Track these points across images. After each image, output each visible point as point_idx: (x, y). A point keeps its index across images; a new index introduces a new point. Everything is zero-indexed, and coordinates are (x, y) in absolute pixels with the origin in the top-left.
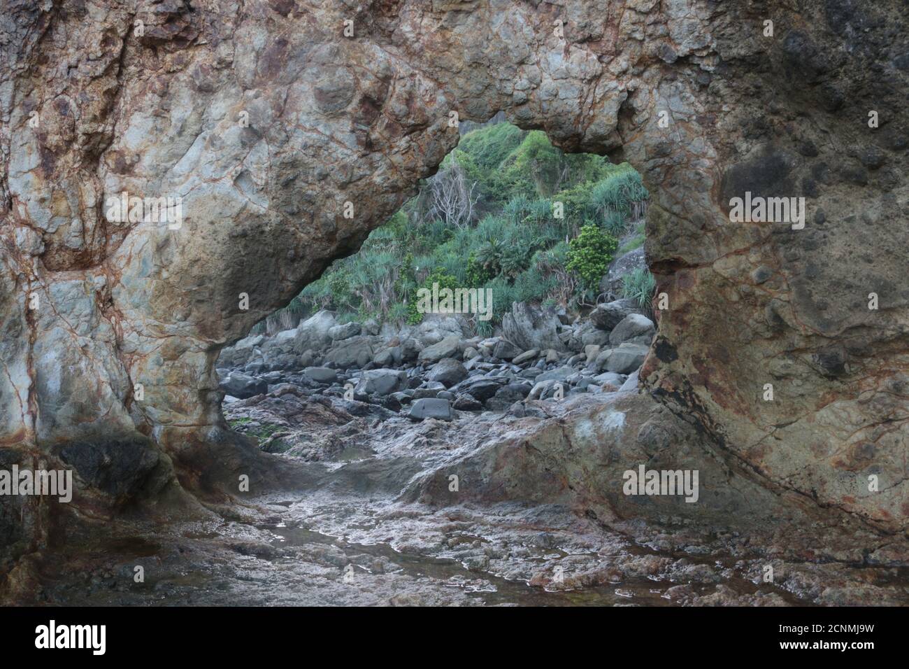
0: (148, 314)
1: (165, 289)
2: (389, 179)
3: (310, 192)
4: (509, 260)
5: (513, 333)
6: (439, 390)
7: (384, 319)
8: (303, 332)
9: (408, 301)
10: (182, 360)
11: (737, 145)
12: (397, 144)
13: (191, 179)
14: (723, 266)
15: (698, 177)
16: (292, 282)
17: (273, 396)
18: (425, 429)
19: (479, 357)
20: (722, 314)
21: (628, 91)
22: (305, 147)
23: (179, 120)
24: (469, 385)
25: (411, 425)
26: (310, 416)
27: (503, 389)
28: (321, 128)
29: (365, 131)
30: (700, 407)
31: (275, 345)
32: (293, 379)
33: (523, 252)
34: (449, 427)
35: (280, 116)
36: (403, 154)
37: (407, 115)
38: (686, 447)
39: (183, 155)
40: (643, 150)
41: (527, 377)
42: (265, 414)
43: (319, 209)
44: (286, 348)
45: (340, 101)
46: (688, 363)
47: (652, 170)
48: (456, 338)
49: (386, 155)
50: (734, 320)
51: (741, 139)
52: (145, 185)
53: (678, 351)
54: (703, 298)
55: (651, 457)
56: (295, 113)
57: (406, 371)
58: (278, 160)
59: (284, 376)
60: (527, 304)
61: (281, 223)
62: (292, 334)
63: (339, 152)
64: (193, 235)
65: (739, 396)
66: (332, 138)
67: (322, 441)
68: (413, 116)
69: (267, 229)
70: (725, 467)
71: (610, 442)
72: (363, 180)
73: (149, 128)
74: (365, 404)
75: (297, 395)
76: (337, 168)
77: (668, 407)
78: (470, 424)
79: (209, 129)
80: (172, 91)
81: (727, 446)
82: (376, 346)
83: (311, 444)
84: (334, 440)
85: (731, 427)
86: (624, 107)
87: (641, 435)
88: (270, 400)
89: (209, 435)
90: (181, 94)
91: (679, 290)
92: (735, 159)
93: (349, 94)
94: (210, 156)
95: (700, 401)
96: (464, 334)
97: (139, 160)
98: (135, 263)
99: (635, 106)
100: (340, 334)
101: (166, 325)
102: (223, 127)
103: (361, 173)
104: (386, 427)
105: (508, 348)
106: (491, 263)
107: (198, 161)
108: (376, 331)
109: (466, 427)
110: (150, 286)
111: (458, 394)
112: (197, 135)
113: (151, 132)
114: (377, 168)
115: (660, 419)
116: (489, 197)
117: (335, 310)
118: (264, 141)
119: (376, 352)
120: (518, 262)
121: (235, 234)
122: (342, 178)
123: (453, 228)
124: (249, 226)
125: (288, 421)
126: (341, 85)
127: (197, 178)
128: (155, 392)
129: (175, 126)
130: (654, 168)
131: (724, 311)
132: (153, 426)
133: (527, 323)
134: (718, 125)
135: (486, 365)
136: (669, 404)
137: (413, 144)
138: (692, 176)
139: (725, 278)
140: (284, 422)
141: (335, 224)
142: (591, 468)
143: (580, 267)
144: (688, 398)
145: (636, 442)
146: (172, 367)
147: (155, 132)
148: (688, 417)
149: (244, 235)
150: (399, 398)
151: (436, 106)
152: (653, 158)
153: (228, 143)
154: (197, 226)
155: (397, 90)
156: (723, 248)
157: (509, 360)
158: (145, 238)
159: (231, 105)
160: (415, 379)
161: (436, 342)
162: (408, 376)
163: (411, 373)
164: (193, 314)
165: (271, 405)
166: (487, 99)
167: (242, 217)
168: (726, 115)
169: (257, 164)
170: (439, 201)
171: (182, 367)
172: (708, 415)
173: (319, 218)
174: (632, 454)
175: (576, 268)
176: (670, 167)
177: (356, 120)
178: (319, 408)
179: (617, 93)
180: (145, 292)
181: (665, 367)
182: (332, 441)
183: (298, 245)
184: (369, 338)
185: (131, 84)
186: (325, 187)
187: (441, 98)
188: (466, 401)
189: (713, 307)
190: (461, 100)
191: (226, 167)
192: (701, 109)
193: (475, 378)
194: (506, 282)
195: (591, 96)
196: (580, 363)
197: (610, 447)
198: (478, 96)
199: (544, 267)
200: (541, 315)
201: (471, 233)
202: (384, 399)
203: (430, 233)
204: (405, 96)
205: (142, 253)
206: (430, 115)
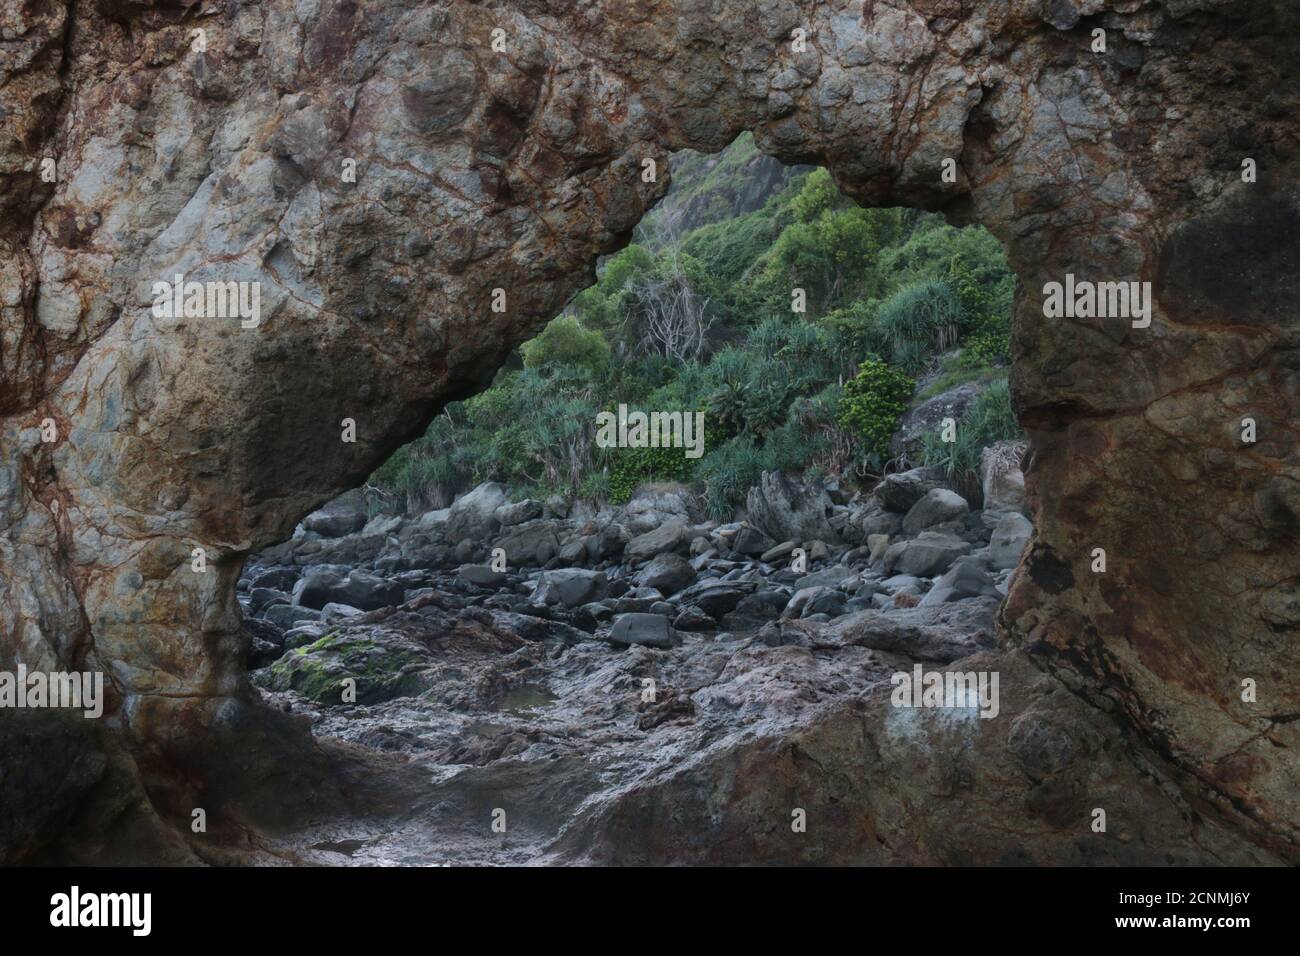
0: (117, 496)
1: (144, 454)
2: (541, 255)
3: (397, 279)
4: (755, 410)
5: (762, 516)
6: (653, 600)
7: (575, 495)
8: (459, 512)
9: (610, 469)
10: (176, 579)
11: (1194, 182)
12: (557, 190)
13: (187, 255)
14: (1167, 413)
15: (1114, 248)
16: (368, 442)
17: (407, 609)
18: (630, 663)
19: (712, 552)
20: (1160, 504)
21: (984, 88)
22: (388, 195)
23: (168, 151)
24: (698, 593)
25: (610, 656)
26: (461, 640)
27: (748, 599)
28: (416, 162)
29: (495, 167)
30: (1118, 679)
31: (418, 531)
32: (442, 581)
33: (778, 398)
34: (665, 660)
35: (342, 140)
36: (566, 210)
37: (574, 137)
38: (1105, 764)
39: (175, 215)
40: (1009, 201)
41: (782, 582)
42: (393, 636)
43: (414, 309)
44: (435, 536)
45: (451, 110)
46: (1094, 594)
47: (1027, 235)
48: (679, 523)
49: (535, 211)
50: (1185, 516)
51: (1203, 171)
52: (109, 267)
53: (1073, 571)
54: (1123, 474)
55: (1038, 782)
56: (369, 135)
57: (606, 571)
58: (337, 220)
59: (429, 577)
60: (783, 476)
61: (346, 335)
62: (443, 515)
63: (451, 205)
64: (189, 355)
65: (1192, 657)
66: (436, 180)
67: (476, 679)
68: (584, 139)
69: (322, 345)
70: (1184, 804)
71: (956, 750)
72: (495, 257)
73: (117, 166)
74: (544, 622)
75: (443, 607)
76: (446, 234)
77: (1059, 678)
78: (698, 656)
79: (221, 167)
80: (156, 100)
81: (1176, 754)
82: (562, 534)
83: (459, 683)
84: (493, 677)
85: (1179, 718)
86: (974, 120)
87: (1015, 738)
88: (402, 615)
89: (220, 713)
90: (173, 105)
91: (1076, 458)
92: (1190, 211)
93: (467, 97)
94: (220, 213)
95: (1118, 666)
96: (691, 517)
97: (100, 223)
98: (95, 405)
99: (995, 115)
100: (512, 517)
101: (147, 517)
102: (244, 163)
103: (490, 244)
104: (572, 658)
105: (755, 538)
106: (730, 415)
107: (201, 225)
108: (563, 513)
109: (691, 660)
110: (119, 446)
111: (682, 607)
112: (201, 179)
113: (120, 174)
114: (519, 235)
115: (1048, 706)
116: (728, 320)
117: (505, 482)
118: (313, 185)
119: (563, 543)
120: (769, 414)
121: (264, 355)
122: (455, 253)
123: (676, 364)
124: (290, 339)
125: (428, 646)
126: (452, 82)
127: (198, 254)
128: (127, 636)
129: (162, 162)
130: (1030, 231)
131: (1166, 498)
132: (125, 696)
133: (783, 502)
134: (1157, 147)
135: (724, 563)
136: (1062, 672)
137: (586, 191)
138: (1102, 246)
139: (1170, 436)
140: (422, 648)
141: (443, 339)
142: (918, 802)
143: (860, 421)
144: (1097, 660)
145: (1007, 751)
146: (158, 592)
147: (128, 174)
148: (1099, 699)
149: (280, 356)
150: (594, 612)
151: (627, 122)
152: (1029, 213)
153: (253, 190)
154: (196, 339)
155: (556, 93)
156: (1165, 380)
157: (756, 556)
158: (110, 361)
159: (259, 122)
160: (619, 584)
161: (650, 529)
162: (609, 578)
163: (613, 574)
164: (193, 497)
165: (403, 623)
166: (720, 109)
167: (279, 323)
168: (1171, 127)
169: (302, 227)
170: (655, 326)
171: (175, 591)
172: (1136, 694)
173: (415, 326)
174: (997, 773)
175: (854, 422)
176: (1063, 229)
177: (479, 147)
178: (474, 627)
179: (963, 89)
180: (110, 457)
181: (1050, 600)
182: (490, 679)
183: (376, 375)
184: (553, 522)
185: (86, 88)
186: (426, 270)
187: (636, 108)
188: (693, 617)
189: (1141, 490)
190: (674, 111)
191: (249, 235)
192: (1123, 117)
193: (706, 583)
194: (752, 442)
195: (914, 96)
196: (860, 560)
197: (955, 761)
198: (705, 103)
199: (808, 421)
200: (803, 490)
201: (702, 371)
202: (573, 614)
203: (642, 371)
204: (570, 102)
205: (107, 388)
206: (615, 139)
